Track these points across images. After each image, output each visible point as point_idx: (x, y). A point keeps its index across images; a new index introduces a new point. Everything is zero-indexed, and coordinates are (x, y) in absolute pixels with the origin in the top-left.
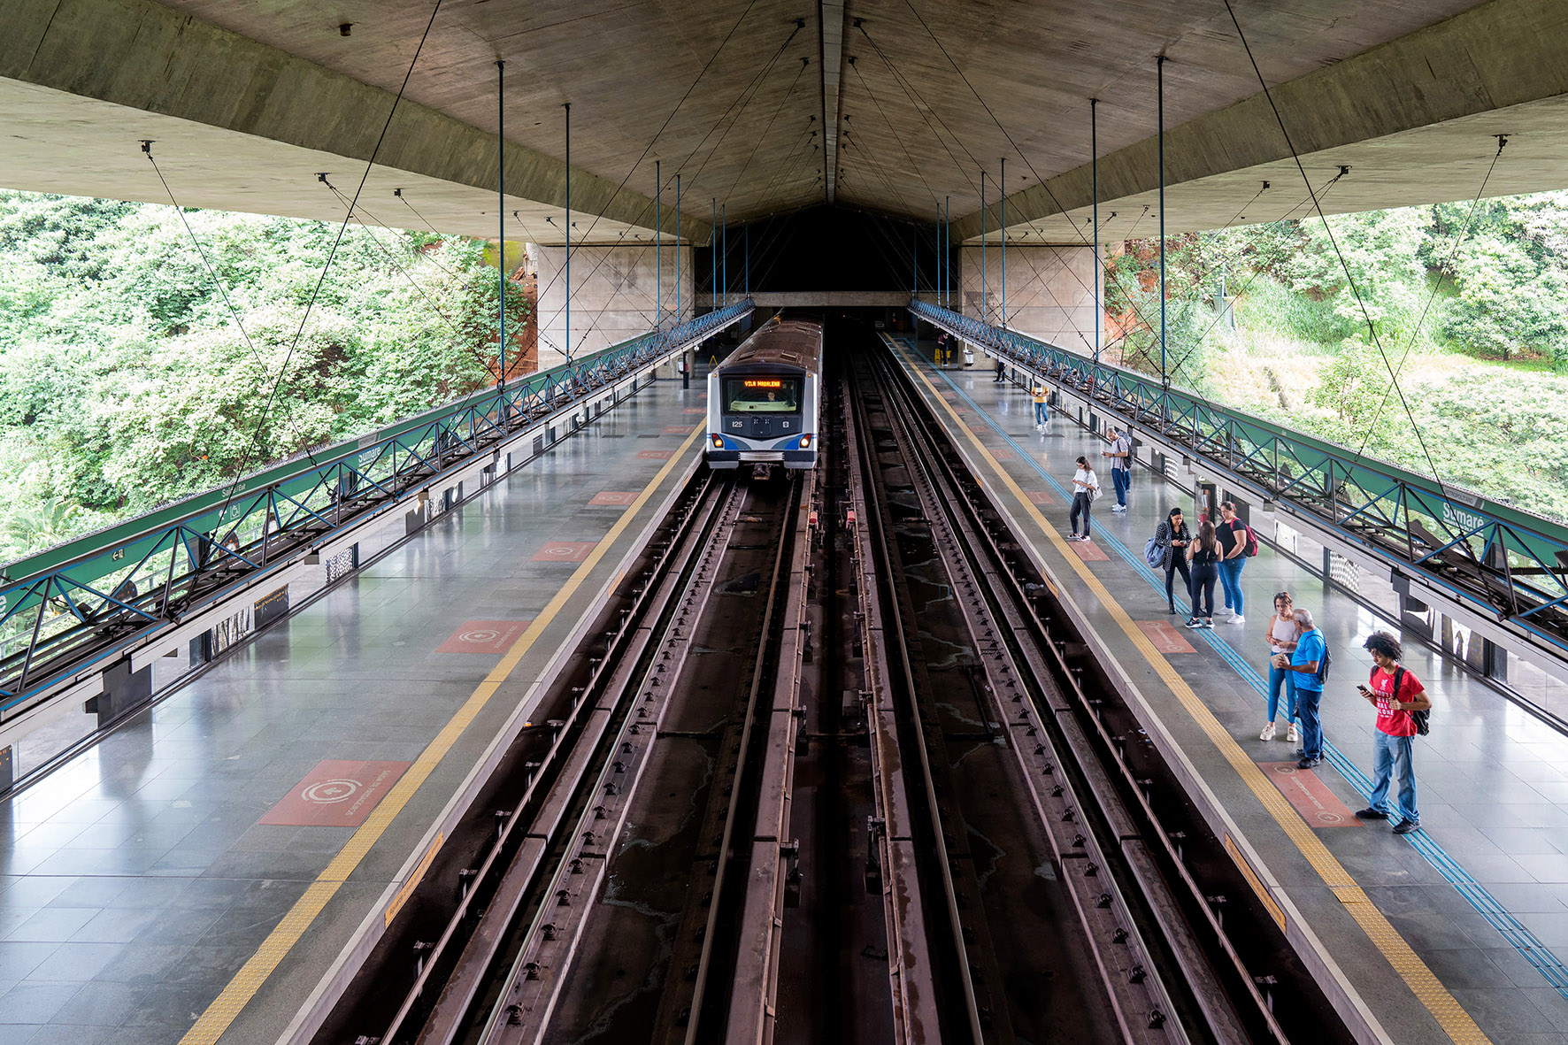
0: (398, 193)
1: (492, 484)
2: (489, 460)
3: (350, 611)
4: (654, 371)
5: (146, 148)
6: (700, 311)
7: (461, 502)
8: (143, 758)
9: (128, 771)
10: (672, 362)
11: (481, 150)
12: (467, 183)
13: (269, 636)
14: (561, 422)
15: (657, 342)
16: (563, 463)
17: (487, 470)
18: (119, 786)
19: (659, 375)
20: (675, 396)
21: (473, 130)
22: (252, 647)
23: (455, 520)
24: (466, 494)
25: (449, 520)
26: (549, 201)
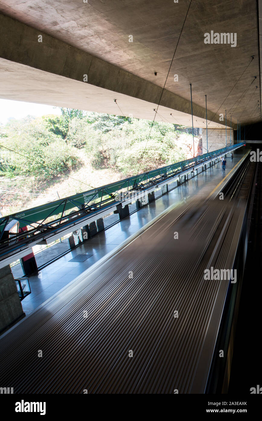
0: (171, 114)
1: (194, 176)
2: (192, 170)
3: (167, 200)
4: (226, 155)
5: (115, 101)
6: (235, 143)
7: (188, 180)
8: (129, 224)
9: (126, 227)
10: (229, 153)
11: (188, 105)
12: (185, 112)
13: (151, 204)
14: (207, 163)
15: (226, 149)
16: (208, 172)
17: (192, 172)
18: (125, 229)
19: (227, 156)
20: (230, 161)
21: (186, 100)
22: (148, 205)
23: (187, 183)
24: (189, 178)
25: (186, 183)
26: (203, 118)
